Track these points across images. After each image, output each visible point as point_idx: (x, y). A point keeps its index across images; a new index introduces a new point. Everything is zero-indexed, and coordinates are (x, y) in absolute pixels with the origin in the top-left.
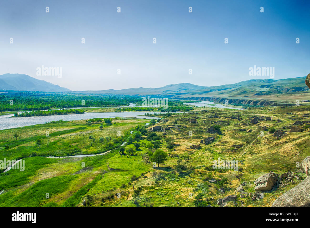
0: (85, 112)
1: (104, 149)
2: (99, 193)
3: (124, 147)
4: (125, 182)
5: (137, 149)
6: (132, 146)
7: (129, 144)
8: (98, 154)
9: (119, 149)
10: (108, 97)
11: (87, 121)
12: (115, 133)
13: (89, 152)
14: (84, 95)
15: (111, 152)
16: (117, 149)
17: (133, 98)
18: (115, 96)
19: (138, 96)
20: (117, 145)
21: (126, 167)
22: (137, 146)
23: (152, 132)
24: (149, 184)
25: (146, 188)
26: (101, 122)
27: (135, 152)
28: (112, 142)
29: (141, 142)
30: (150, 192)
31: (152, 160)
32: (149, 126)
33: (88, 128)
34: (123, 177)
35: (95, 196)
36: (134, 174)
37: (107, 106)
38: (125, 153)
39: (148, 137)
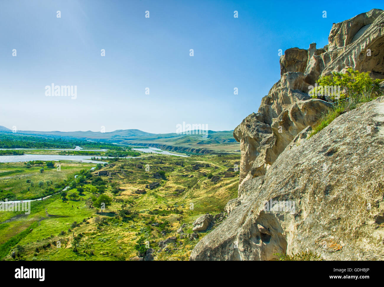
0: (24, 153)
1: (43, 194)
2: (33, 243)
3: (66, 192)
4: (64, 229)
5: (81, 194)
6: (75, 191)
7: (72, 188)
8: (36, 200)
9: (60, 194)
10: (53, 139)
11: (25, 164)
12: (57, 177)
13: (25, 197)
14: (25, 136)
15: (51, 197)
16: (57, 194)
17: (80, 142)
18: (61, 139)
19: (86, 139)
20: (59, 189)
21: (67, 213)
22: (81, 191)
23: (97, 177)
24: (90, 230)
25: (87, 234)
26: (43, 165)
27: (78, 197)
28: (52, 187)
29: (86, 186)
30: (91, 238)
31: (96, 206)
32: (95, 170)
33: (26, 171)
34: (62, 223)
35: (28, 245)
36: (76, 220)
37: (51, 148)
38: (66, 198)
39: (93, 182)
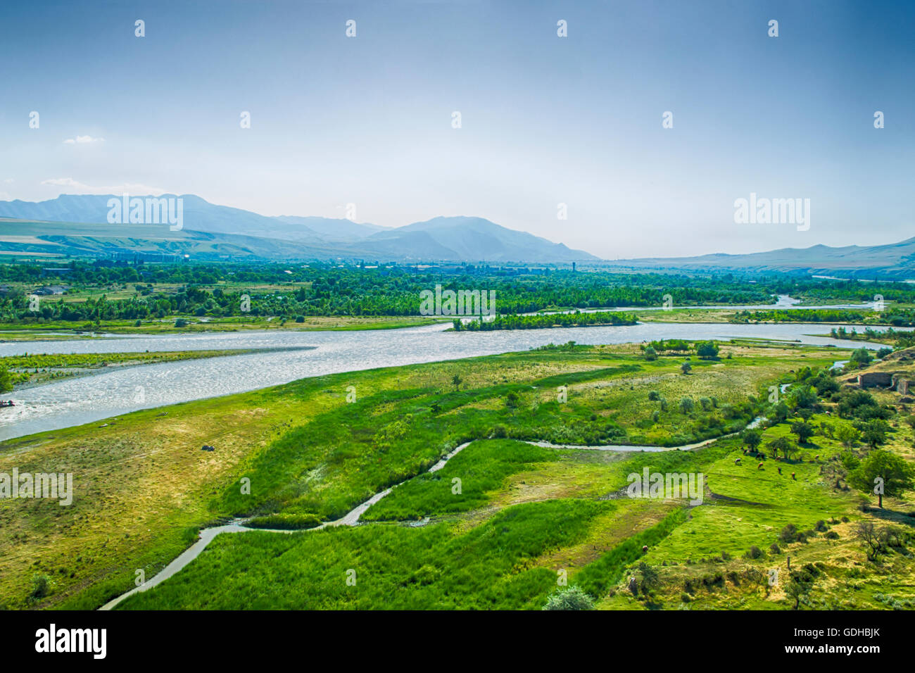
0: (638, 319)
1: (694, 434)
2: (676, 564)
3: (759, 433)
4: (758, 541)
5: (803, 443)
6: (783, 431)
7: (774, 423)
8: (675, 448)
9: (741, 437)
10: (709, 277)
11: (642, 348)
12: (728, 387)
13: (648, 439)
14: (636, 272)
15: (715, 445)
16: (733, 437)
17: (789, 281)
18: (730, 275)
19: (809, 272)
20: (735, 424)
21: (762, 494)
22: (804, 434)
23: (856, 392)
24: (843, 560)
25: (835, 572)
26: (686, 352)
27: (795, 450)
28: (717, 415)
29: (818, 420)
30: (848, 586)
31: (857, 484)
32: (846, 371)
33: (645, 367)
34: (753, 523)
35: (664, 569)
36: (792, 521)
37: (705, 303)
38: (760, 450)
39: (841, 406)
